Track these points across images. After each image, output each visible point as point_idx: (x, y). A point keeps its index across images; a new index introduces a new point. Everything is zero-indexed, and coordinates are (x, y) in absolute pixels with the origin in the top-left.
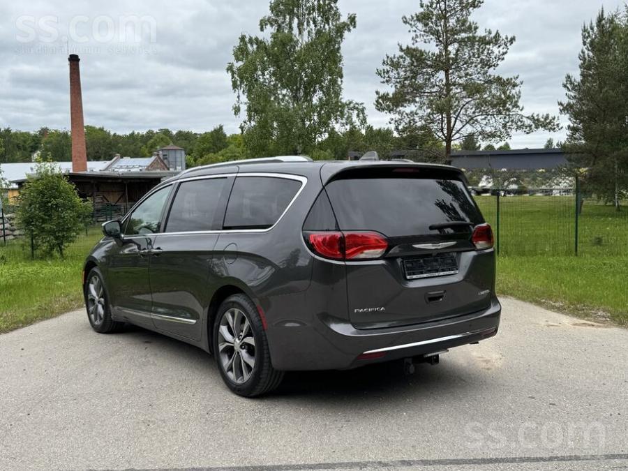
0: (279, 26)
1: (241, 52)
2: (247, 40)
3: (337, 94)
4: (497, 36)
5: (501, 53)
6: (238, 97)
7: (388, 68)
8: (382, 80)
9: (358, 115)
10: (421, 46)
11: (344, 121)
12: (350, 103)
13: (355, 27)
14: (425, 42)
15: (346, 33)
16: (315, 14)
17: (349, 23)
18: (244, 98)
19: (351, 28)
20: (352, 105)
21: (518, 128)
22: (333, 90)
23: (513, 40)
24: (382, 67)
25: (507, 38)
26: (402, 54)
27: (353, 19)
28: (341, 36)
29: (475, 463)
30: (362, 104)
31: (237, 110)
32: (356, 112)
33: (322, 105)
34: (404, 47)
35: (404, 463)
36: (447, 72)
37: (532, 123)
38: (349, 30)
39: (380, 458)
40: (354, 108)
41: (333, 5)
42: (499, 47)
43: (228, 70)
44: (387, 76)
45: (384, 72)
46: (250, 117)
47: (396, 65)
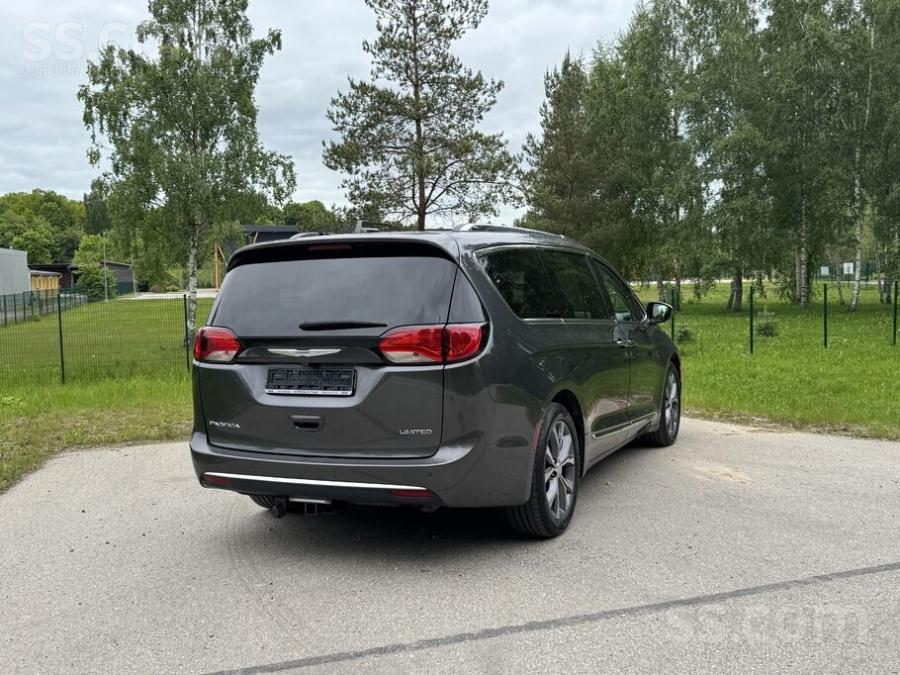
0: (166, 37)
1: (103, 71)
2: (116, 54)
3: (252, 142)
4: (479, 78)
5: (488, 101)
6: (93, 137)
7: (342, 110)
8: (335, 126)
9: (284, 174)
10: (382, 84)
11: (265, 181)
12: (272, 155)
13: (279, 48)
14: (389, 79)
15: (266, 54)
16: (213, 25)
17: (270, 41)
18: (104, 138)
19: (275, 49)
20: (274, 159)
21: (505, 201)
22: (244, 135)
23: (500, 86)
24: (335, 109)
25: (493, 83)
26: (353, 91)
27: (276, 38)
28: (260, 59)
30: (290, 157)
31: (94, 157)
32: (280, 169)
33: (233, 155)
34: (357, 84)
36: (418, 122)
37: (523, 195)
38: (272, 52)
40: (277, 163)
41: (240, 13)
42: (484, 93)
43: (80, 95)
44: (341, 121)
45: (338, 116)
46: (116, 168)
47: (351, 108)
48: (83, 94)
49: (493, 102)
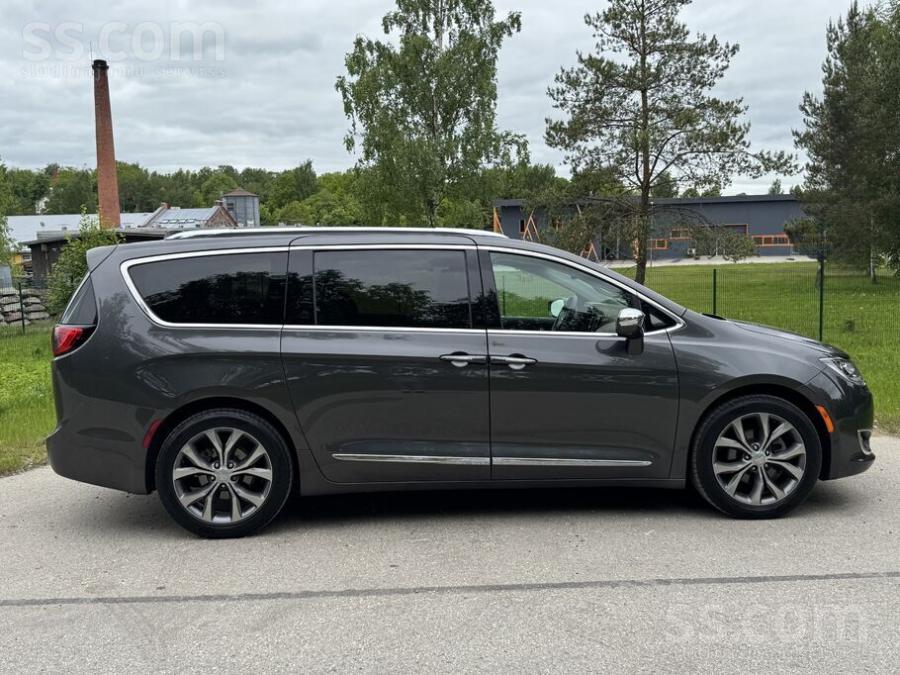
0: (409, 26)
1: (356, 63)
2: (364, 44)
3: (489, 122)
4: (714, 44)
5: (720, 67)
7: (562, 86)
8: (555, 103)
9: (519, 153)
10: (608, 56)
11: (499, 160)
12: (508, 135)
13: (519, 30)
14: (615, 51)
15: (505, 36)
16: (459, 9)
17: (509, 24)
18: (361, 127)
19: (514, 31)
20: (509, 138)
21: (742, 170)
22: (482, 117)
23: (735, 49)
24: (555, 85)
25: (727, 47)
26: (582, 66)
27: (515, 20)
28: (499, 41)
30: (524, 136)
31: (350, 143)
32: (515, 148)
33: (469, 137)
36: (644, 92)
37: (760, 164)
38: (510, 34)
40: (512, 142)
42: (717, 58)
43: (337, 86)
44: (561, 97)
45: (558, 93)
46: (368, 154)
47: (574, 83)
48: (340, 85)
49: (727, 67)
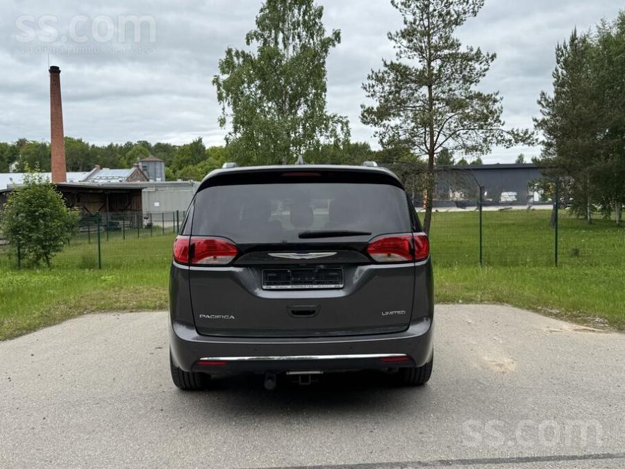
0: (265, 41)
1: (227, 65)
2: (233, 53)
3: (321, 108)
4: (479, 53)
5: (483, 69)
6: (223, 109)
7: (373, 82)
8: (368, 94)
9: (342, 129)
10: (404, 61)
11: (328, 134)
12: (334, 116)
13: (339, 42)
14: (409, 58)
15: (331, 49)
16: (300, 29)
17: (333, 38)
18: (229, 110)
19: (336, 43)
20: (336, 119)
21: (498, 142)
22: (317, 103)
23: (493, 57)
24: (367, 82)
25: (488, 55)
26: (386, 69)
27: (337, 35)
28: (326, 51)
29: (513, 462)
30: (346, 117)
31: (222, 122)
32: (340, 125)
33: (308, 117)
34: (388, 63)
35: (443, 462)
36: (430, 87)
37: (512, 138)
38: (334, 45)
39: (418, 458)
40: (338, 121)
41: (317, 20)
42: (481, 63)
43: (214, 82)
44: (372, 90)
45: (369, 87)
46: (236, 129)
47: (380, 80)
48: (216, 81)
49: (487, 69)
